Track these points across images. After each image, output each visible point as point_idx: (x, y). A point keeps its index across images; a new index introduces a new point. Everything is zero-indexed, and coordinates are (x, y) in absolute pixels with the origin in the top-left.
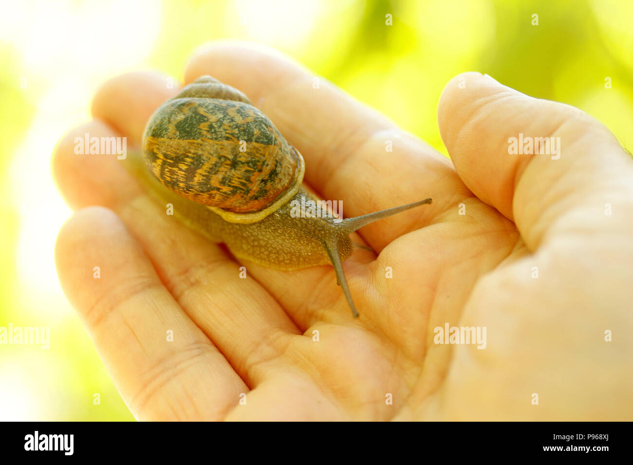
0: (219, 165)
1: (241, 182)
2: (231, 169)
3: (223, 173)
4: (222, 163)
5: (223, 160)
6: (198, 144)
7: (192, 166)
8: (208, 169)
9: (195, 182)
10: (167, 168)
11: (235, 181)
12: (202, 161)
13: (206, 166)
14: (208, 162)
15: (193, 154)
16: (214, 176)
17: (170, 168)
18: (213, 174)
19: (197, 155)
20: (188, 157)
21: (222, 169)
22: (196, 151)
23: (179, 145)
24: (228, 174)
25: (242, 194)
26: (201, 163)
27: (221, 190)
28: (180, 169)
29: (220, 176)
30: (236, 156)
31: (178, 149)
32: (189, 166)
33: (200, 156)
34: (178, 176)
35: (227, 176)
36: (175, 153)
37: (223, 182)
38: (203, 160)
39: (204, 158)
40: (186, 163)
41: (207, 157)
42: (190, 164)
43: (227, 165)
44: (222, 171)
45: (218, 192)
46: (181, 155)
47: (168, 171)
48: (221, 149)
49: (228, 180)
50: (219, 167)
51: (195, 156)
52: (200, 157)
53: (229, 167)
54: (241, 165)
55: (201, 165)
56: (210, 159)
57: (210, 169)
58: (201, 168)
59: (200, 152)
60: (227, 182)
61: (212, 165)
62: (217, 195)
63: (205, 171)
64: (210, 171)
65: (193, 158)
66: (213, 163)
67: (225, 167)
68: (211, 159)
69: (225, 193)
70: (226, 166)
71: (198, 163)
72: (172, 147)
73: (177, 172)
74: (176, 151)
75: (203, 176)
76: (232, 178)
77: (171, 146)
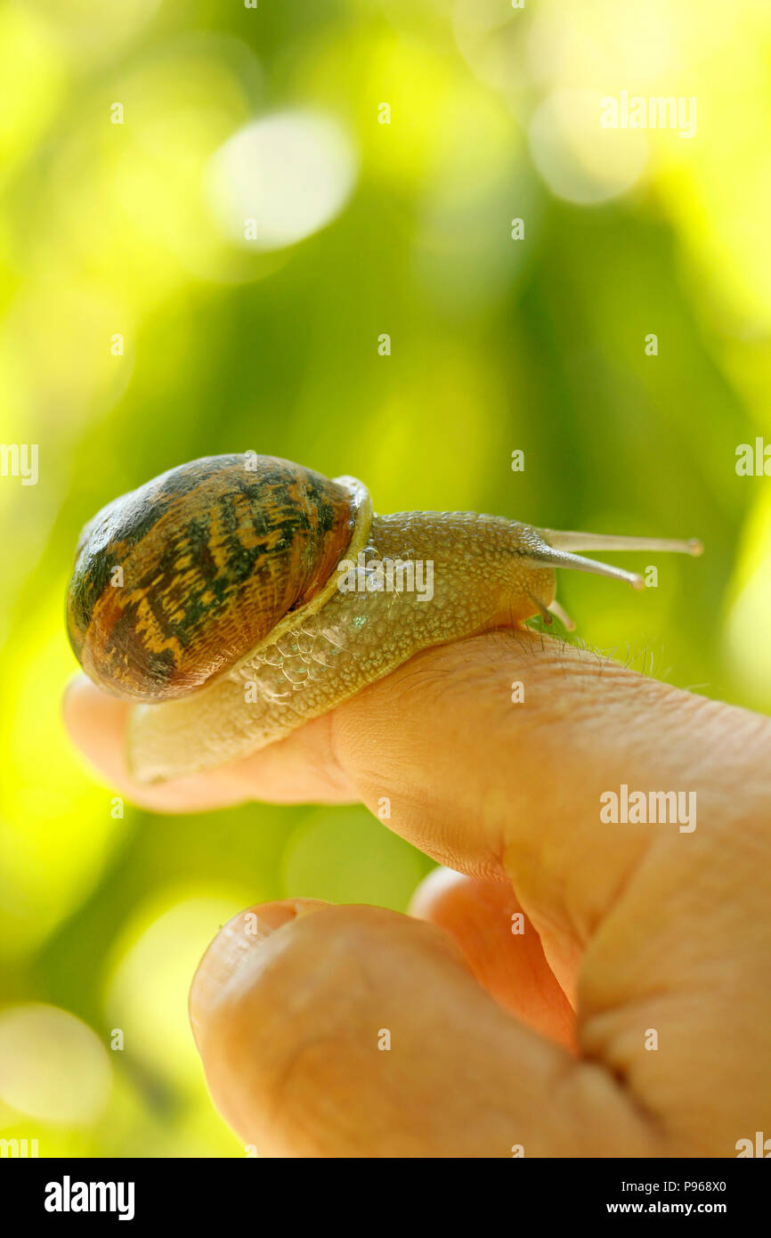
0: (230, 510)
1: (283, 512)
2: (252, 502)
3: (248, 516)
4: (231, 505)
5: (228, 500)
6: (172, 515)
7: (196, 547)
8: (222, 529)
9: (222, 566)
10: (163, 597)
11: (274, 514)
12: (203, 526)
13: (216, 527)
14: (212, 520)
15: (180, 531)
16: (237, 531)
17: (167, 591)
18: (235, 529)
19: (187, 526)
20: (176, 542)
21: (239, 511)
22: (181, 524)
23: (148, 545)
24: (254, 512)
25: (302, 532)
26: (203, 530)
27: (268, 548)
28: (183, 572)
29: (247, 524)
30: (240, 484)
31: (152, 551)
32: (192, 551)
33: (193, 523)
34: (190, 586)
35: (256, 517)
36: (154, 559)
37: (260, 531)
38: (203, 524)
39: (201, 521)
40: (182, 553)
41: (204, 516)
42: (190, 547)
43: (241, 501)
44: (244, 515)
45: (267, 556)
46: (166, 551)
47: (169, 602)
48: (211, 491)
49: (263, 520)
50: (234, 513)
51: (186, 530)
52: (195, 525)
53: (247, 502)
54: (260, 489)
55: (206, 532)
56: (209, 514)
57: (224, 525)
58: (210, 536)
59: (187, 520)
60: (264, 524)
61: (220, 519)
62: (270, 562)
63: (220, 534)
64: (227, 528)
65: (186, 536)
66: (220, 514)
67: (242, 507)
68: (212, 513)
69: (278, 548)
70: (242, 504)
71: (200, 533)
72: (141, 560)
73: (183, 583)
74: (153, 556)
75: (223, 545)
76: (266, 514)
77: (137, 561)
